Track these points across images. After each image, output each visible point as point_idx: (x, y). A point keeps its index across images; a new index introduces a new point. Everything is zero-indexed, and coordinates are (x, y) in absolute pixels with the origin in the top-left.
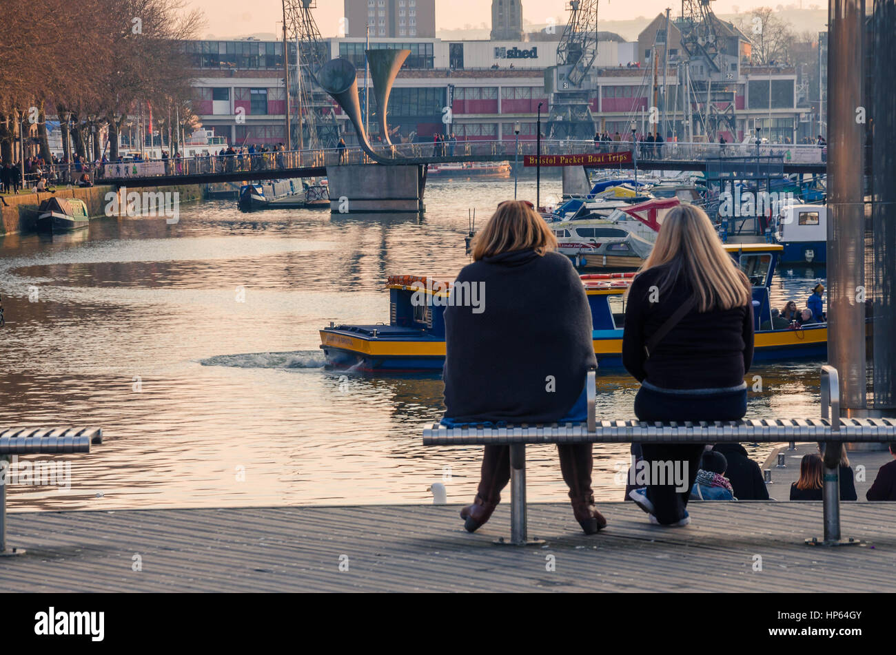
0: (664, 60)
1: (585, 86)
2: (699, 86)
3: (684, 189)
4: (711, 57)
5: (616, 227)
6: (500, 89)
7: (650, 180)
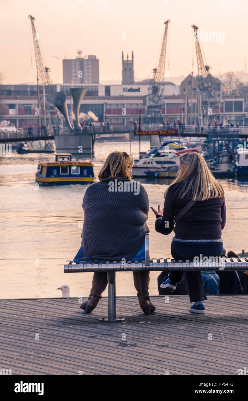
0: (191, 93)
1: (159, 103)
2: (205, 103)
3: (199, 145)
4: (210, 91)
5: (172, 160)
6: (125, 105)
7: (186, 141)
